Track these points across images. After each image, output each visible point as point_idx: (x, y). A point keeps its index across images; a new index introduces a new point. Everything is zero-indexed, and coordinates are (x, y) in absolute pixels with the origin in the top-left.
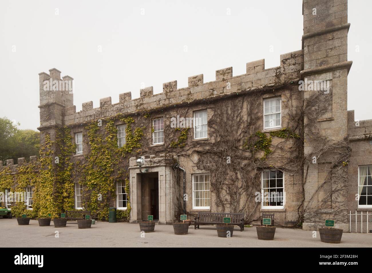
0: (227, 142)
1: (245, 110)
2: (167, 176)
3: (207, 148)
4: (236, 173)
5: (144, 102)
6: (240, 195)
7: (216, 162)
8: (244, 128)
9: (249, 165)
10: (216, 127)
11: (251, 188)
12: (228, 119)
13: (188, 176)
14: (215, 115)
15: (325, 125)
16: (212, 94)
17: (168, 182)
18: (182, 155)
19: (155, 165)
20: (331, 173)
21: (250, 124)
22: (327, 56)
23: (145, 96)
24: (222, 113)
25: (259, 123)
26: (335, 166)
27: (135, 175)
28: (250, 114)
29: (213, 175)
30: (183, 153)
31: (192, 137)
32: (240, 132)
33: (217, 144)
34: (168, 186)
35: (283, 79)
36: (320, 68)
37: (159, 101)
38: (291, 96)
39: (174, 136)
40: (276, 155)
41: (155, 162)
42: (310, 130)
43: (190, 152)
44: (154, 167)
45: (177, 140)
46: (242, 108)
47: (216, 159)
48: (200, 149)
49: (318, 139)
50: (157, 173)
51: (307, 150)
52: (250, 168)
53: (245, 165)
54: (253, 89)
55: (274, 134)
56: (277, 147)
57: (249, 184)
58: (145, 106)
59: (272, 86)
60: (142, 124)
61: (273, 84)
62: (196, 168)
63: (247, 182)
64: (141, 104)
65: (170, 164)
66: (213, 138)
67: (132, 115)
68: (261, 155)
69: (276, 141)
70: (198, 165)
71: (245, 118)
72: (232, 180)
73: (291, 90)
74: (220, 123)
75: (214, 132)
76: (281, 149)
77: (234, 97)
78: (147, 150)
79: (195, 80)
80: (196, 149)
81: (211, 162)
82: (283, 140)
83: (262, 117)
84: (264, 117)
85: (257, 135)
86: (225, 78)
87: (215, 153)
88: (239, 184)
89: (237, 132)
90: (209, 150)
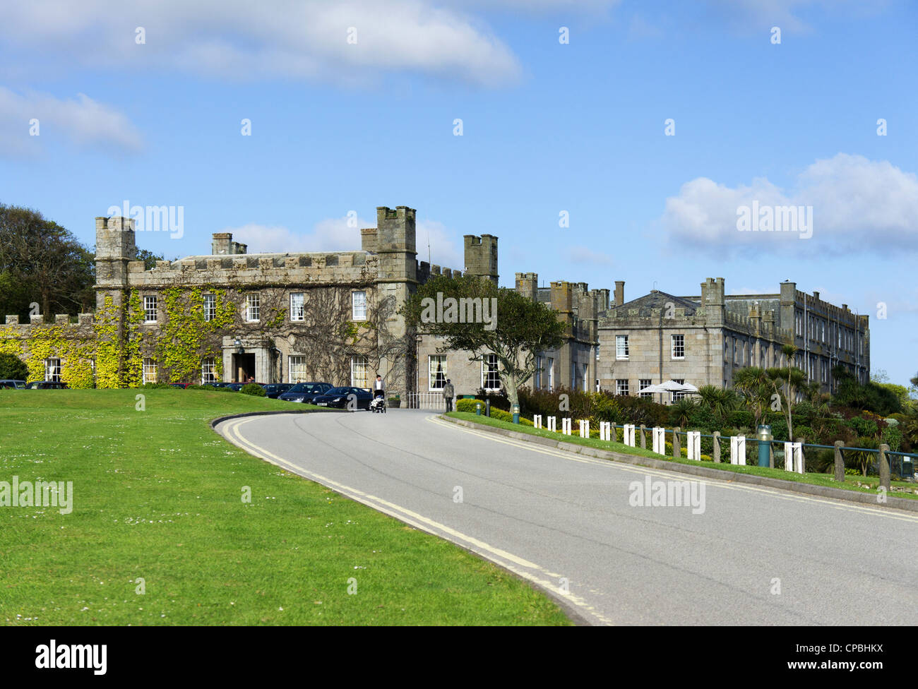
0: (321, 327)
1: (337, 299)
2: (264, 358)
3: (304, 331)
4: (330, 357)
5: (238, 275)
6: (333, 377)
7: (311, 345)
8: (336, 316)
9: (340, 350)
10: (312, 312)
11: (341, 372)
12: (322, 305)
13: (285, 358)
14: (311, 300)
15: (391, 324)
16: (308, 280)
17: (264, 363)
18: (279, 336)
19: (252, 346)
20: (395, 362)
21: (341, 313)
22: (392, 271)
23: (239, 268)
24: (317, 300)
25: (349, 312)
26: (397, 357)
27: (230, 355)
28: (341, 303)
29: (309, 357)
30: (280, 334)
31: (289, 319)
32: (332, 319)
33: (313, 328)
34: (264, 367)
35: (367, 276)
36: (388, 280)
37: (255, 277)
38: (373, 293)
39: (270, 315)
40: (361, 344)
41: (251, 344)
42: (381, 327)
43: (286, 333)
44: (251, 348)
45: (274, 320)
46: (334, 297)
47: (312, 343)
48: (297, 331)
49: (387, 335)
50: (253, 355)
51: (380, 343)
52: (341, 353)
53: (337, 350)
54: (343, 282)
55: (359, 324)
56: (362, 336)
57: (341, 367)
58: (239, 279)
59: (357, 283)
60: (235, 299)
61: (358, 282)
62: (293, 350)
63: (338, 366)
64: (234, 277)
65: (266, 346)
66: (309, 322)
67: (221, 287)
68: (350, 341)
69: (362, 330)
70: (295, 347)
71: (337, 306)
72: (326, 363)
73: (373, 288)
74: (315, 308)
75: (309, 316)
76: (366, 338)
77: (327, 286)
78: (241, 326)
79: (291, 262)
80: (293, 331)
81: (307, 345)
82: (367, 330)
83: (351, 308)
84: (354, 307)
85: (345, 323)
86: (320, 266)
87: (311, 337)
88: (333, 367)
89: (330, 319)
90: (305, 333)
